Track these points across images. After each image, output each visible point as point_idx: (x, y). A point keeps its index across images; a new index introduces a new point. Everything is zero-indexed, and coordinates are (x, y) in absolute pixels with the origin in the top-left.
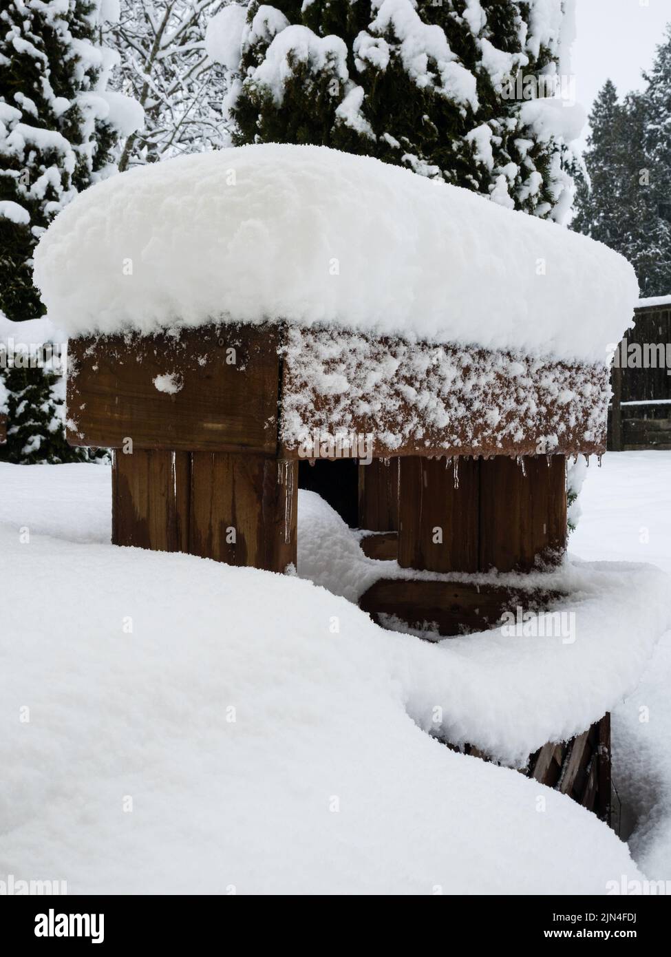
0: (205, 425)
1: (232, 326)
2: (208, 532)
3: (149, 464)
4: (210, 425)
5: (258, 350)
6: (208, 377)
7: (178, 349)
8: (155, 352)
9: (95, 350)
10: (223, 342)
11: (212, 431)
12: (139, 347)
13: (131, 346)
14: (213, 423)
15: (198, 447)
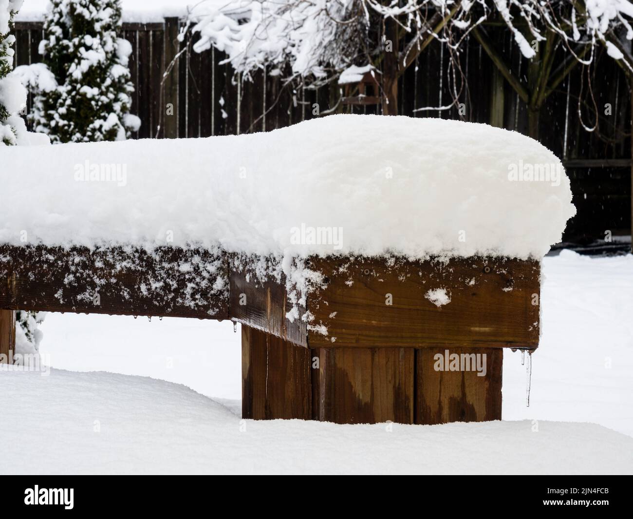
0: (472, 329)
1: (499, 259)
2: (438, 406)
3: (373, 359)
4: (477, 329)
5: (522, 277)
6: (474, 294)
7: (445, 273)
8: (420, 274)
9: (348, 268)
10: (489, 270)
11: (479, 333)
12: (402, 269)
13: (392, 267)
14: (479, 327)
15: (465, 344)
